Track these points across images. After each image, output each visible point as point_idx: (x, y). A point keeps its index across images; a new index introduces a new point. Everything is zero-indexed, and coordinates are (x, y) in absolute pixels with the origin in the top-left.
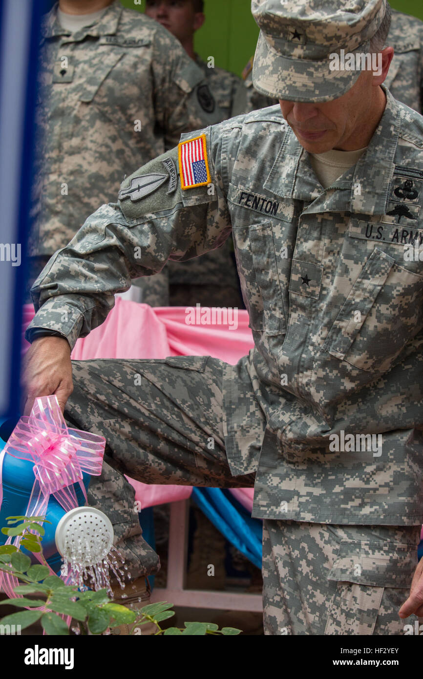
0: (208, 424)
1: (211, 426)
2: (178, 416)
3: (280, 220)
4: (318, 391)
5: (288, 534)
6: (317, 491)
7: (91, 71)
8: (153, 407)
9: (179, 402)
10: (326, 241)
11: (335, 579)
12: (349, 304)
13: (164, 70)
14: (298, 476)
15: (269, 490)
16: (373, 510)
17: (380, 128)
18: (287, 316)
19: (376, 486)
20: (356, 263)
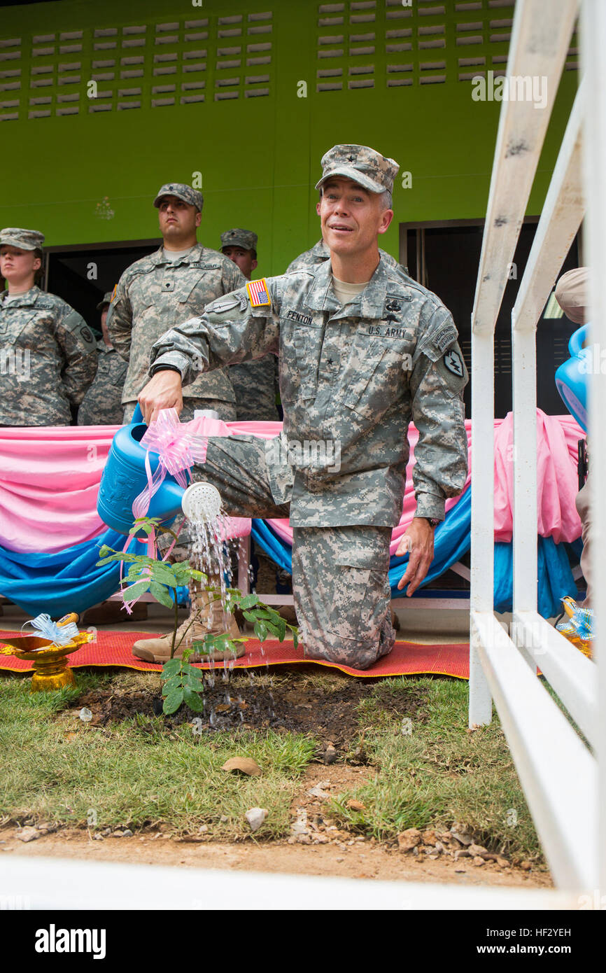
0: (257, 474)
1: (259, 475)
2: (238, 471)
3: (314, 328)
4: (336, 430)
5: (310, 539)
6: (330, 508)
7: (185, 284)
8: (222, 465)
9: (239, 461)
10: (344, 337)
11: (340, 564)
12: (358, 374)
13: (230, 284)
14: (318, 500)
15: (300, 510)
16: (366, 516)
17: (378, 270)
18: (317, 386)
19: (368, 502)
20: (363, 349)
